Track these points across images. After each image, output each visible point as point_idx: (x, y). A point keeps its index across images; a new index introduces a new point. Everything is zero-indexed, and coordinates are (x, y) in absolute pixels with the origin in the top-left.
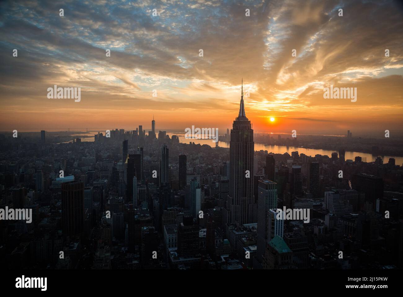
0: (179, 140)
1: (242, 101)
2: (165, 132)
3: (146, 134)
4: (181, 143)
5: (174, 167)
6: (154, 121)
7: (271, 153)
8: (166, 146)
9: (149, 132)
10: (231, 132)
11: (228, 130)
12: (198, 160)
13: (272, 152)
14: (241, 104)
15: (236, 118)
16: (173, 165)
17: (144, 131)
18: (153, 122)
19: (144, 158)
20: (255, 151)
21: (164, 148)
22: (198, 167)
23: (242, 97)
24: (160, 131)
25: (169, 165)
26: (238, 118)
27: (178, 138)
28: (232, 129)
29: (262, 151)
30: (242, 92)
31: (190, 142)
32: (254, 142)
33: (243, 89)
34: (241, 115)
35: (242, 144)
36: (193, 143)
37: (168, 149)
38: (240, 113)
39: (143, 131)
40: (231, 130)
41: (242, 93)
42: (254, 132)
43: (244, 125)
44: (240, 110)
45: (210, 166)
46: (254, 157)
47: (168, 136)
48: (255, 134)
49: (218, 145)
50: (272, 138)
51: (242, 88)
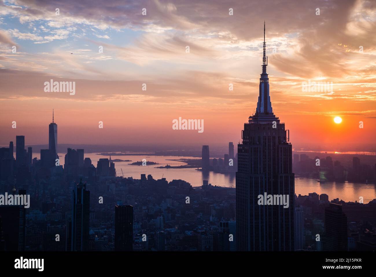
0: (116, 170)
1: (264, 77)
2: (81, 152)
3: (33, 158)
4: (121, 177)
5: (102, 236)
6: (55, 124)
7: (336, 200)
8: (85, 185)
9: (43, 152)
10: (239, 150)
11: (231, 145)
12: (162, 217)
13: (338, 199)
14: (263, 85)
15: (250, 117)
16: (102, 231)
17: (30, 149)
18: (53, 127)
19: (27, 215)
20: (298, 195)
21: (79, 190)
22: (161, 233)
23: (264, 67)
24: (69, 150)
25: (91, 232)
26: (254, 118)
27: (113, 165)
28: (241, 143)
29: (314, 195)
30: (264, 55)
31: (142, 175)
32: (294, 174)
33: (266, 48)
34: (262, 110)
35: (266, 178)
36: (150, 176)
37: (89, 192)
38: (259, 104)
39: (26, 148)
40: (239, 145)
41: (264, 59)
42: (293, 150)
43: (269, 134)
44: (260, 98)
45: (189, 233)
46: (296, 209)
47: (88, 160)
48: (297, 156)
49: (207, 182)
50: (337, 163)
51: (264, 46)
